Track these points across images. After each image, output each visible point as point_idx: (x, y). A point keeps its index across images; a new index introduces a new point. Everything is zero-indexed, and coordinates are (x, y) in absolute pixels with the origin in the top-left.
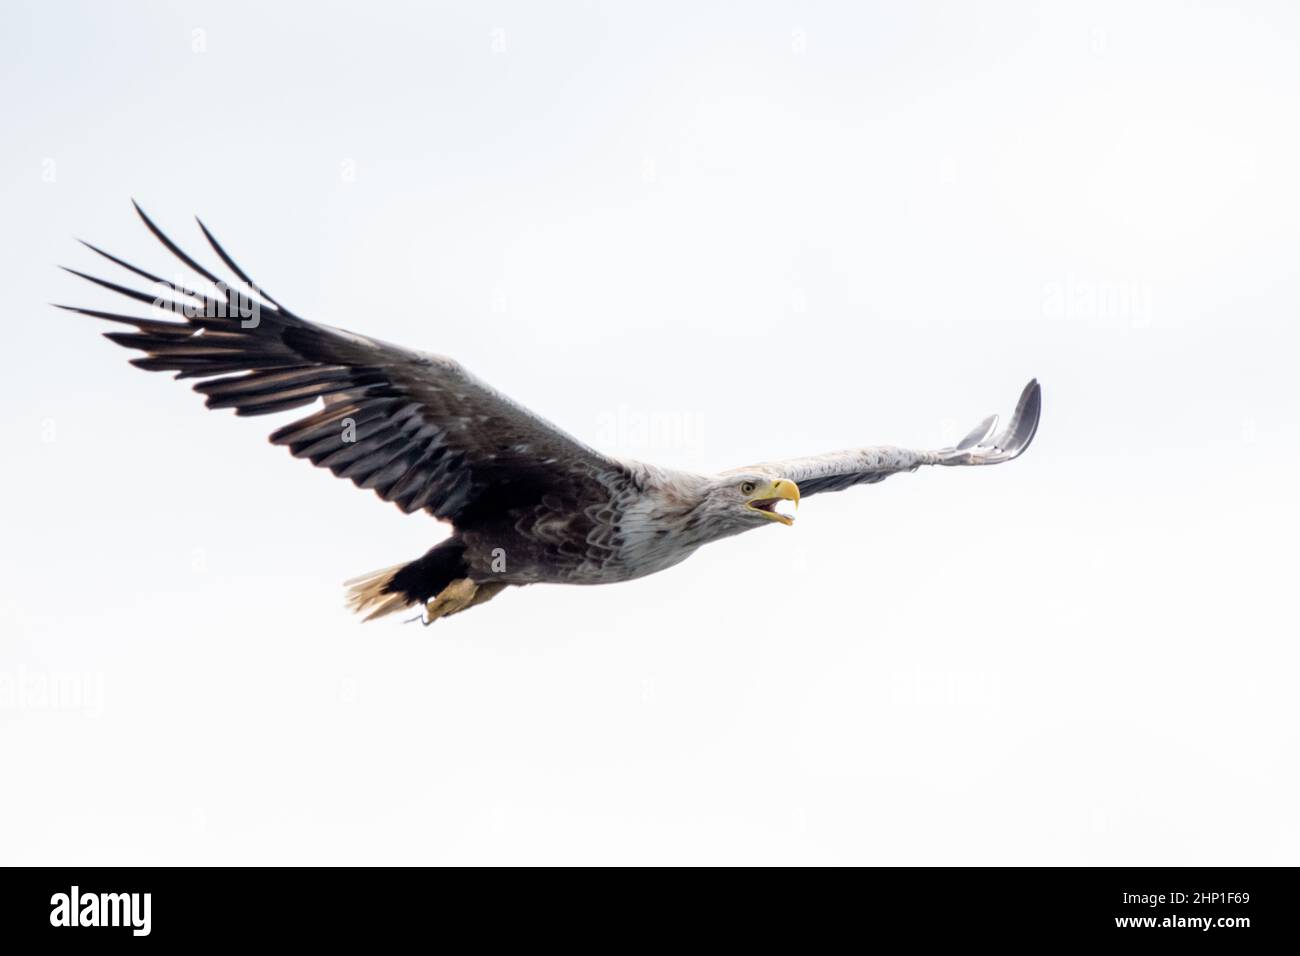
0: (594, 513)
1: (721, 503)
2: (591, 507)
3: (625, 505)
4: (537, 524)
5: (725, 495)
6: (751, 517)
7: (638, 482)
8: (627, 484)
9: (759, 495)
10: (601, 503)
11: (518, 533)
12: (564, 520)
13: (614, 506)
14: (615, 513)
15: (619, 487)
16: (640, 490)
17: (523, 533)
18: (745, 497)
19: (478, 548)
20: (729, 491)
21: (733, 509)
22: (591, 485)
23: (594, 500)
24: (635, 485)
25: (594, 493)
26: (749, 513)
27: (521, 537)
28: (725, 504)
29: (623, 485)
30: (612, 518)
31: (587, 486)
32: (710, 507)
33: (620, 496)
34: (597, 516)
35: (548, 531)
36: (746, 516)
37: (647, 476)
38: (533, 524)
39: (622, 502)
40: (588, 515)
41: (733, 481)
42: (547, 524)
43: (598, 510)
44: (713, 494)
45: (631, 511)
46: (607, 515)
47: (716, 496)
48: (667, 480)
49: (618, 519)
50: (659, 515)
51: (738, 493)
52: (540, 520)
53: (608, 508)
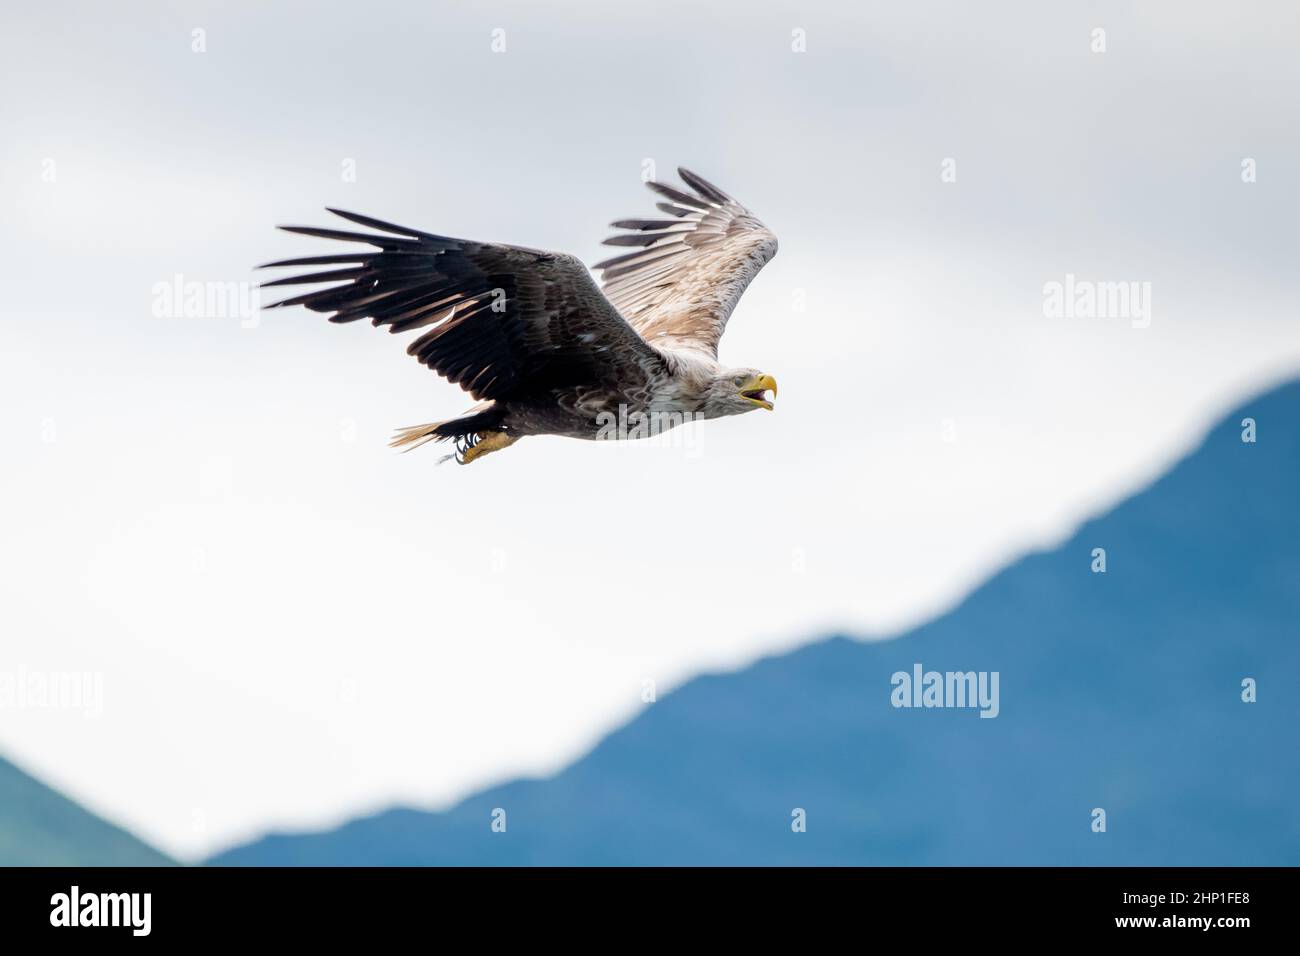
0: (631, 394)
1: (720, 393)
2: (630, 389)
3: (657, 388)
4: (579, 401)
5: (724, 386)
6: (743, 404)
7: (670, 369)
8: (662, 369)
9: (749, 387)
10: (638, 386)
11: (562, 409)
12: (603, 399)
13: (648, 390)
14: (649, 395)
15: (654, 372)
16: (671, 374)
17: (565, 408)
18: (738, 389)
19: (521, 415)
20: (726, 383)
21: (729, 398)
22: (631, 371)
23: (633, 384)
24: (668, 370)
25: (633, 377)
26: (741, 401)
27: (564, 411)
28: (724, 394)
29: (658, 371)
30: (646, 398)
31: (628, 372)
32: (713, 395)
33: (654, 379)
34: (634, 397)
35: (589, 408)
36: (740, 403)
37: (677, 364)
38: (575, 401)
39: (656, 385)
40: (626, 395)
41: (729, 375)
42: (587, 403)
43: (635, 392)
44: (715, 384)
45: (660, 392)
46: (642, 396)
47: (718, 387)
48: (688, 369)
49: (650, 399)
50: (677, 397)
51: (733, 385)
52: (581, 398)
53: (643, 391)
